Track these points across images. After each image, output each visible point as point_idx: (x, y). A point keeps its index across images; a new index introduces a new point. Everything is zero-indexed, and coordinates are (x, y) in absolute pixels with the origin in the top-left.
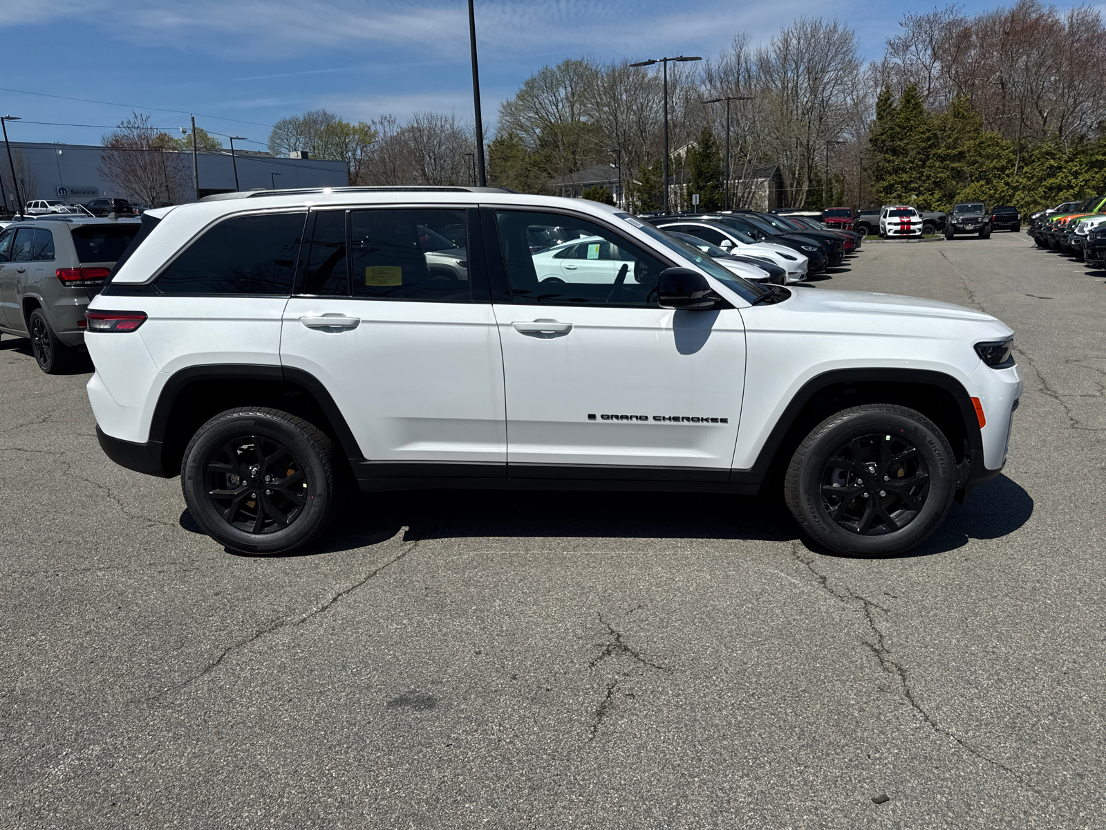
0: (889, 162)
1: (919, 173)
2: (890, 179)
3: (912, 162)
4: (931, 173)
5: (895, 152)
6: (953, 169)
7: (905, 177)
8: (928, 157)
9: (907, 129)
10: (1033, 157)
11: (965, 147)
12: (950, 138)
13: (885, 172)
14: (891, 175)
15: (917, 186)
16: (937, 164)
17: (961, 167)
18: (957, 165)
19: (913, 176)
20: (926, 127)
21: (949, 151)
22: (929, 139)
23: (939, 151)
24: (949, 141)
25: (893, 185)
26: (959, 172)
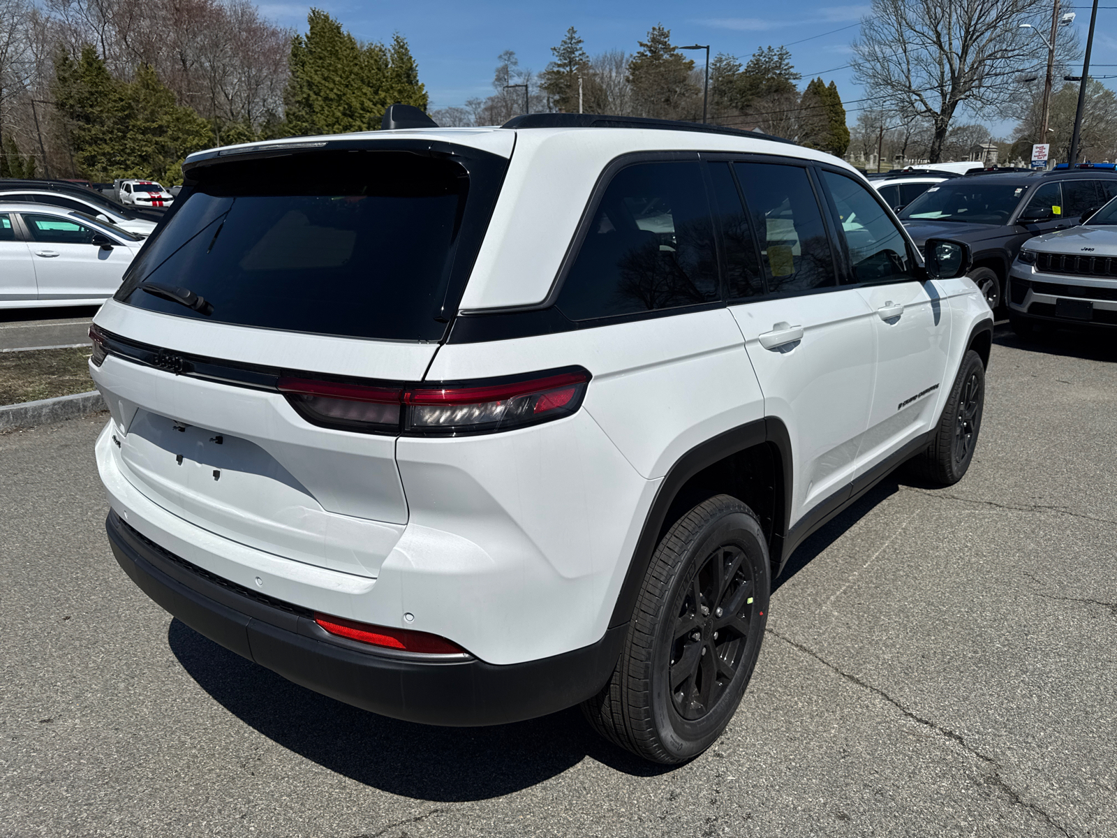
0: (84, 130)
1: (121, 145)
2: (90, 150)
3: (112, 132)
4: (135, 146)
5: (88, 119)
6: (157, 143)
7: (107, 149)
8: (127, 129)
9: (96, 96)
10: (231, 137)
11: (164, 121)
12: (145, 110)
13: (83, 141)
14: (90, 145)
15: (122, 159)
16: (140, 137)
17: (165, 142)
18: (161, 139)
19: (116, 148)
20: (118, 96)
21: (148, 124)
22: (123, 109)
23: (139, 123)
24: (146, 112)
25: (95, 156)
26: (163, 146)
